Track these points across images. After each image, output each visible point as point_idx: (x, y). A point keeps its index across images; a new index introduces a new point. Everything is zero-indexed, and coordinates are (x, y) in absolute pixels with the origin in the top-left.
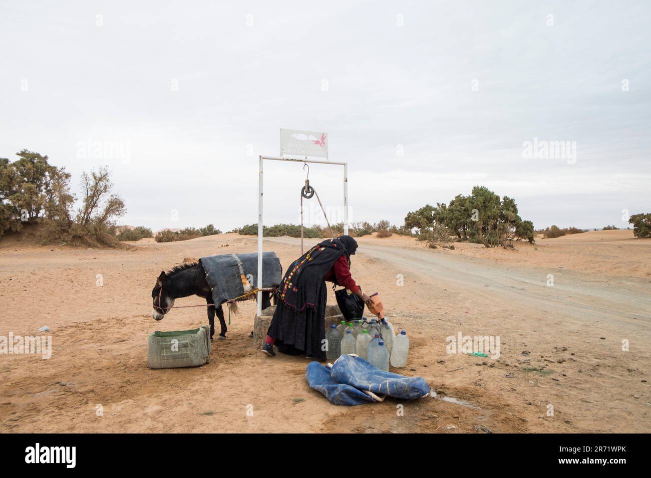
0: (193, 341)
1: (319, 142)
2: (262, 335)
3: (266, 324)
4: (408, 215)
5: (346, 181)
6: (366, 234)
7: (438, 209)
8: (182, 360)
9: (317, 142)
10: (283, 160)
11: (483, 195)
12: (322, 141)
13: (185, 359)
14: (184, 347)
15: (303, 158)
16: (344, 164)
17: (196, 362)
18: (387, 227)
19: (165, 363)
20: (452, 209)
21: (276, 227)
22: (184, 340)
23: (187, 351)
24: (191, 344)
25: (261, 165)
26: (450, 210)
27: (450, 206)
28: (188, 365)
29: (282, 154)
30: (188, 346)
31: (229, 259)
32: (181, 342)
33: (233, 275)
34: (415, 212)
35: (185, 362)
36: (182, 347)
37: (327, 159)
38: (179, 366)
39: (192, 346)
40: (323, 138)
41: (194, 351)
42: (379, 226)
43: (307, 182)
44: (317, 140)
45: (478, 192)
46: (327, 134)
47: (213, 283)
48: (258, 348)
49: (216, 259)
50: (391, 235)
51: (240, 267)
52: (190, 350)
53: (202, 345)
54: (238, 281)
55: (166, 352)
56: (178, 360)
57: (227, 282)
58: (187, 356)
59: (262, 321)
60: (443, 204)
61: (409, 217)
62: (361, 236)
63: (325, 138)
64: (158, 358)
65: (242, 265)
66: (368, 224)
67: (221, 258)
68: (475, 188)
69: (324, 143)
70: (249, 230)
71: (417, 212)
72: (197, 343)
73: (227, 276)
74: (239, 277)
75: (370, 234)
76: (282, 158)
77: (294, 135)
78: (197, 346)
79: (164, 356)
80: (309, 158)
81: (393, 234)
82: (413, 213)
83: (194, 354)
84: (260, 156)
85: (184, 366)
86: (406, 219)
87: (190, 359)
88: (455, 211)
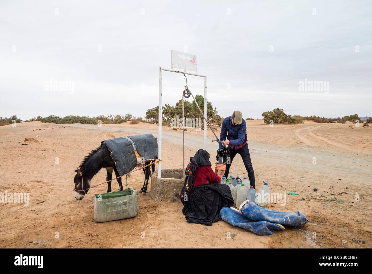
0: (131, 200)
1: (192, 61)
2: (165, 191)
3: (169, 184)
4: (148, 111)
5: (206, 88)
6: (123, 122)
7: (166, 108)
8: (123, 214)
9: (191, 61)
10: (173, 71)
11: (201, 100)
12: (193, 61)
13: (125, 213)
14: (124, 204)
15: (183, 71)
16: (205, 77)
17: (132, 214)
18: (131, 118)
19: (109, 218)
20: (178, 108)
21: (67, 117)
22: (124, 199)
23: (126, 207)
24: (129, 202)
25: (160, 74)
26: (176, 108)
27: (176, 106)
28: (126, 217)
29: (172, 68)
30: (127, 204)
31: (125, 140)
32: (123, 201)
33: (130, 152)
34: (152, 109)
35: (125, 215)
36: (123, 205)
37: (196, 73)
38: (121, 218)
39: (130, 203)
40: (194, 59)
41: (131, 207)
42: (126, 117)
43: (186, 87)
44: (191, 59)
45: (198, 98)
46: (196, 56)
47: (116, 159)
48: (161, 200)
49: (115, 141)
50: (138, 123)
51: (134, 146)
52: (128, 207)
53: (136, 202)
54: (133, 156)
55: (111, 209)
56: (120, 214)
57: (126, 157)
58: (126, 211)
59: (164, 181)
60: (168, 105)
61: (148, 112)
62: (120, 123)
63: (195, 58)
64: (104, 214)
65: (134, 144)
66: (119, 116)
67: (119, 140)
68: (197, 95)
69: (195, 62)
70: (48, 119)
71: (153, 109)
72: (133, 201)
73: (126, 153)
74: (134, 153)
75: (126, 122)
76: (172, 70)
77: (179, 55)
78: (133, 203)
79: (109, 212)
80: (187, 72)
81: (140, 122)
82: (151, 109)
83: (131, 208)
84: (160, 68)
85: (123, 218)
86: (147, 113)
87: (128, 213)
88: (180, 109)
